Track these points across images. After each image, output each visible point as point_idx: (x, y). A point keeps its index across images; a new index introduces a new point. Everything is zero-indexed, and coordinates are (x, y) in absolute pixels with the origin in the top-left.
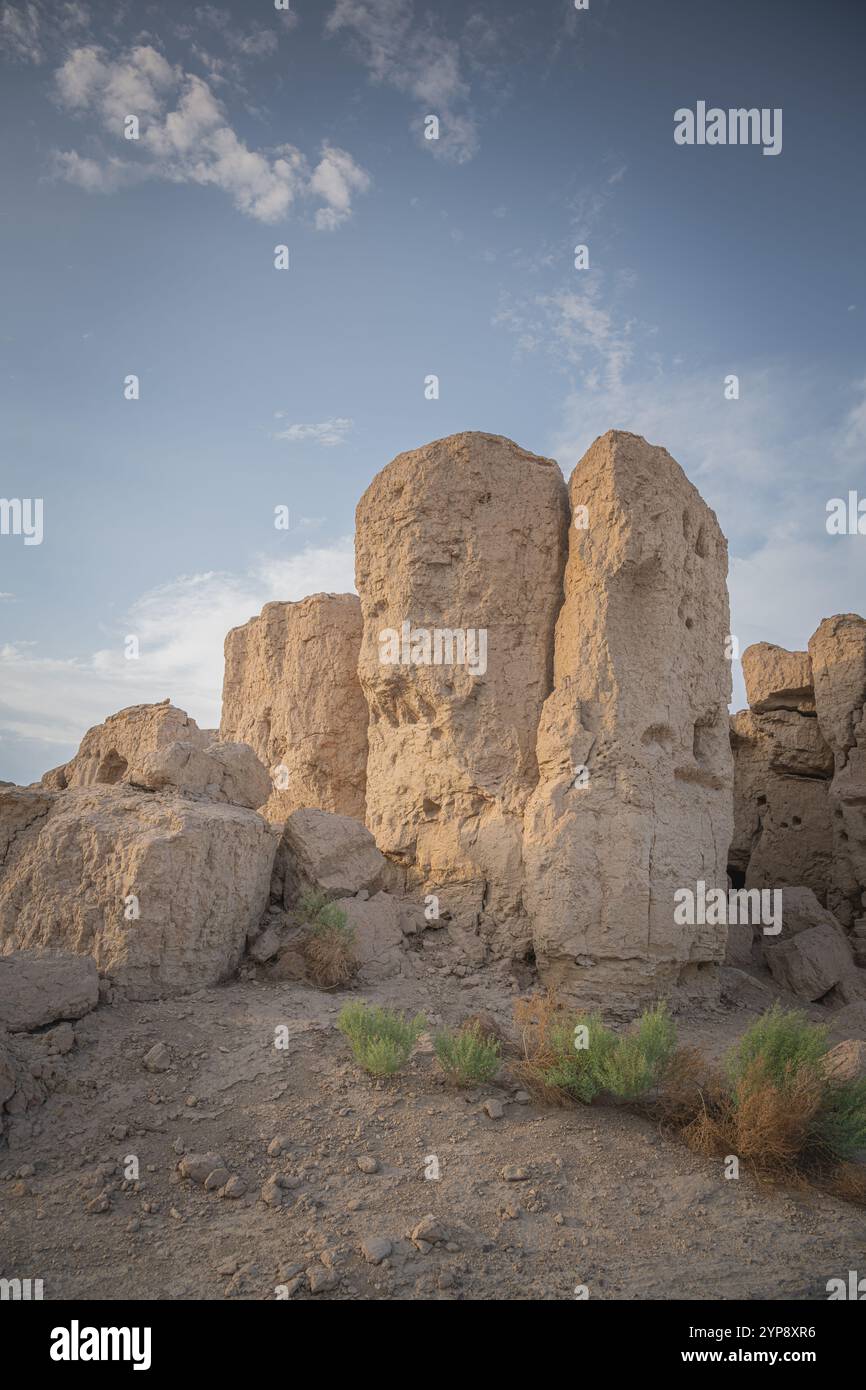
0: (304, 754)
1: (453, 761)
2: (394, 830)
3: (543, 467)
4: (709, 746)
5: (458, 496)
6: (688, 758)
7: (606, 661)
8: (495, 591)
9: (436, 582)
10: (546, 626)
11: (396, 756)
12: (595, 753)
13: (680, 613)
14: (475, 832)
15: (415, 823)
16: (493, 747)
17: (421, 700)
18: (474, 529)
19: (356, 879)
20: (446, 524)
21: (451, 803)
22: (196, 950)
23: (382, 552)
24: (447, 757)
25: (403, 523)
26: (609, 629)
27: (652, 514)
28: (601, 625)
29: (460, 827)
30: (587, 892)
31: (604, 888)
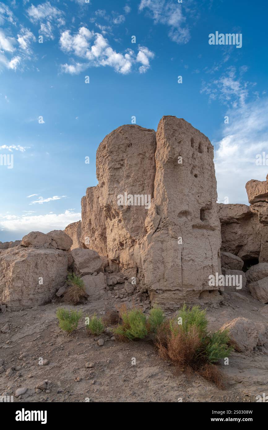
0: (99, 232)
1: (124, 229)
2: (113, 253)
3: (149, 132)
4: (209, 216)
5: (121, 146)
6: (198, 221)
7: (164, 192)
8: (134, 174)
9: (117, 174)
10: (151, 183)
11: (112, 229)
12: (161, 222)
13: (192, 173)
14: (133, 251)
15: (118, 250)
16: (136, 223)
17: (115, 211)
18: (127, 155)
19: (93, 269)
20: (118, 155)
21: (126, 243)
22: (34, 294)
23: (101, 167)
24: (123, 228)
25: (106, 157)
26: (165, 181)
27: (178, 141)
28: (162, 180)
29: (129, 250)
30: (159, 268)
31: (165, 267)
